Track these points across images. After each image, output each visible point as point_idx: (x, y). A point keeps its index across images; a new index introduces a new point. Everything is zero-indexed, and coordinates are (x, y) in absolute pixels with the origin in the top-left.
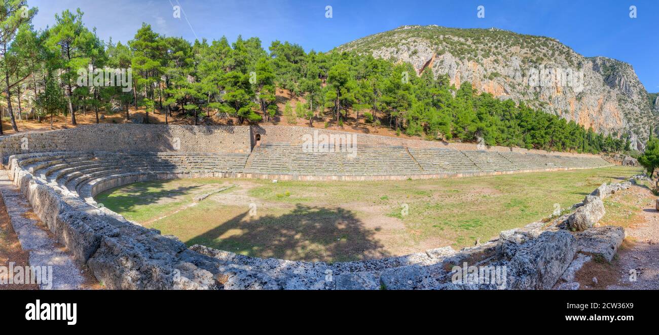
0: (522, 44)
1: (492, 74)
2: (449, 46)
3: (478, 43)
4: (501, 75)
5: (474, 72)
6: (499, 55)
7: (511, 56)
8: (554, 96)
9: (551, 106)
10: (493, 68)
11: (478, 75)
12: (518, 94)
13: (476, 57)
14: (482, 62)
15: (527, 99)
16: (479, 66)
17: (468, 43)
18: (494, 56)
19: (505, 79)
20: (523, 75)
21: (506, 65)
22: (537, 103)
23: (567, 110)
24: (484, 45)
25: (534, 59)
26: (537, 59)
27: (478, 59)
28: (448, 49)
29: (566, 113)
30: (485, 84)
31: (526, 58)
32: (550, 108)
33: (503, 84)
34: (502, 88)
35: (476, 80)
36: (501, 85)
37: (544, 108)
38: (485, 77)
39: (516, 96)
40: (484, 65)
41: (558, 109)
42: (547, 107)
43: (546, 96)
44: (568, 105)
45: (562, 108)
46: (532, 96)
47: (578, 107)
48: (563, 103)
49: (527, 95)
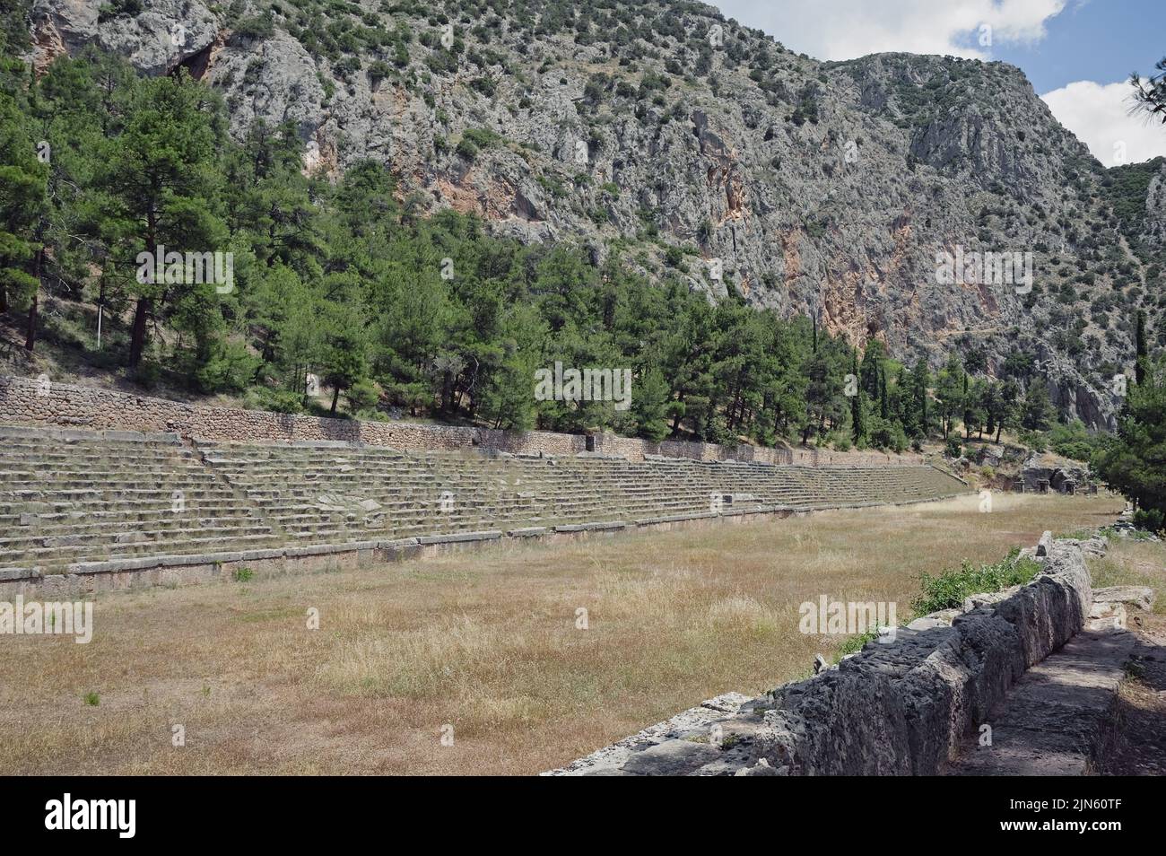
1: (467, 136)
4: (506, 143)
5: (396, 124)
7: (541, 71)
8: (717, 225)
10: (473, 113)
11: (411, 138)
12: (576, 218)
13: (402, 66)
14: (428, 87)
15: (610, 236)
16: (418, 105)
18: (475, 69)
19: (524, 156)
20: (595, 146)
21: (524, 104)
22: (652, 251)
23: (771, 274)
25: (634, 82)
26: (647, 85)
27: (412, 74)
28: (283, 19)
30: (440, 174)
31: (601, 78)
32: (706, 272)
33: (513, 175)
34: (510, 193)
35: (403, 158)
36: (508, 181)
37: (685, 270)
38: (439, 146)
39: (569, 226)
40: (438, 101)
41: (738, 274)
42: (692, 267)
43: (688, 223)
44: (773, 253)
45: (752, 270)
46: (633, 226)
47: (816, 261)
48: (757, 247)
49: (612, 220)
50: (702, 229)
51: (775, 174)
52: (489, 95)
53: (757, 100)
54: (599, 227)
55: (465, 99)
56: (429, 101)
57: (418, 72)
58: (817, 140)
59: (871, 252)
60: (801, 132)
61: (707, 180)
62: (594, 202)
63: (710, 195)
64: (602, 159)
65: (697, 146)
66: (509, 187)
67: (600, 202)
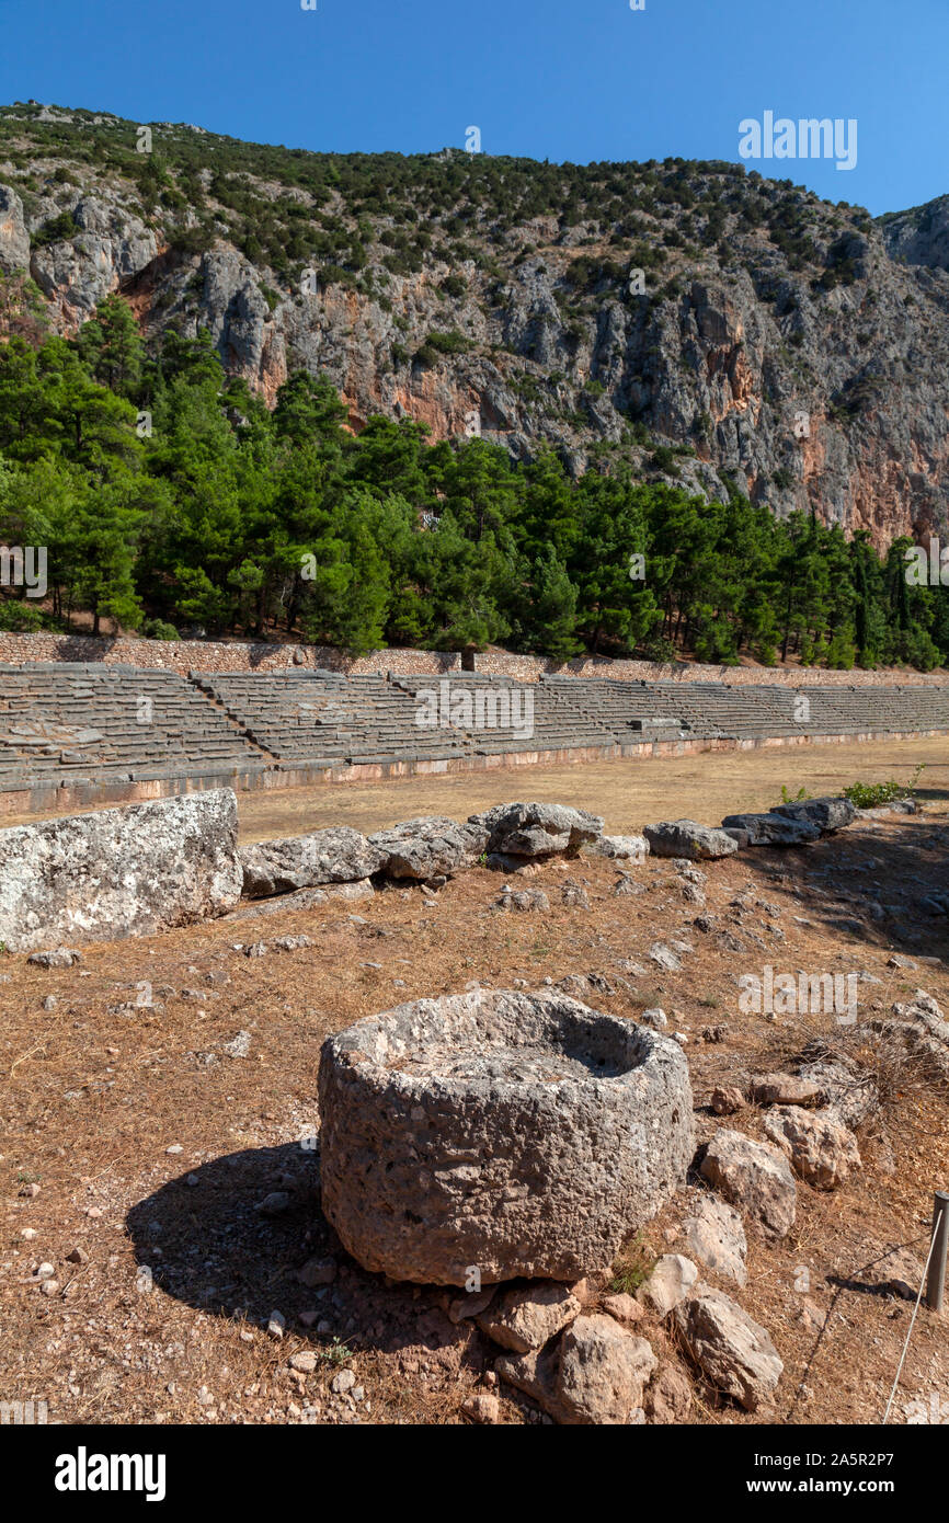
0: (568, 207)
1: (429, 342)
2: (232, 215)
3: (375, 212)
4: (472, 346)
5: (348, 334)
6: (463, 259)
7: (518, 261)
8: (717, 419)
9: (706, 464)
11: (367, 349)
12: (551, 424)
13: (357, 268)
14: (386, 291)
15: (589, 440)
16: (373, 311)
17: (327, 211)
18: (443, 266)
19: (492, 358)
20: (570, 340)
22: (637, 455)
23: (784, 471)
24: (398, 220)
25: (623, 260)
26: (638, 262)
27: (367, 277)
28: (227, 229)
29: (780, 487)
30: (399, 385)
31: (585, 262)
32: (701, 474)
33: (481, 382)
34: (475, 402)
35: (358, 371)
36: (474, 388)
37: (674, 473)
38: (397, 356)
39: (543, 433)
40: (400, 307)
41: (742, 474)
42: (684, 469)
43: (682, 419)
44: (788, 447)
45: (760, 467)
46: (617, 427)
47: (844, 452)
48: (767, 441)
49: (593, 422)
50: (698, 425)
51: (792, 352)
52: (457, 294)
53: (779, 266)
54: (576, 432)
55: (430, 302)
56: (386, 305)
57: (376, 274)
58: (852, 306)
59: (919, 437)
60: (831, 298)
61: (706, 367)
62: (572, 404)
63: (709, 385)
64: (584, 355)
65: (694, 328)
66: (475, 394)
67: (578, 405)
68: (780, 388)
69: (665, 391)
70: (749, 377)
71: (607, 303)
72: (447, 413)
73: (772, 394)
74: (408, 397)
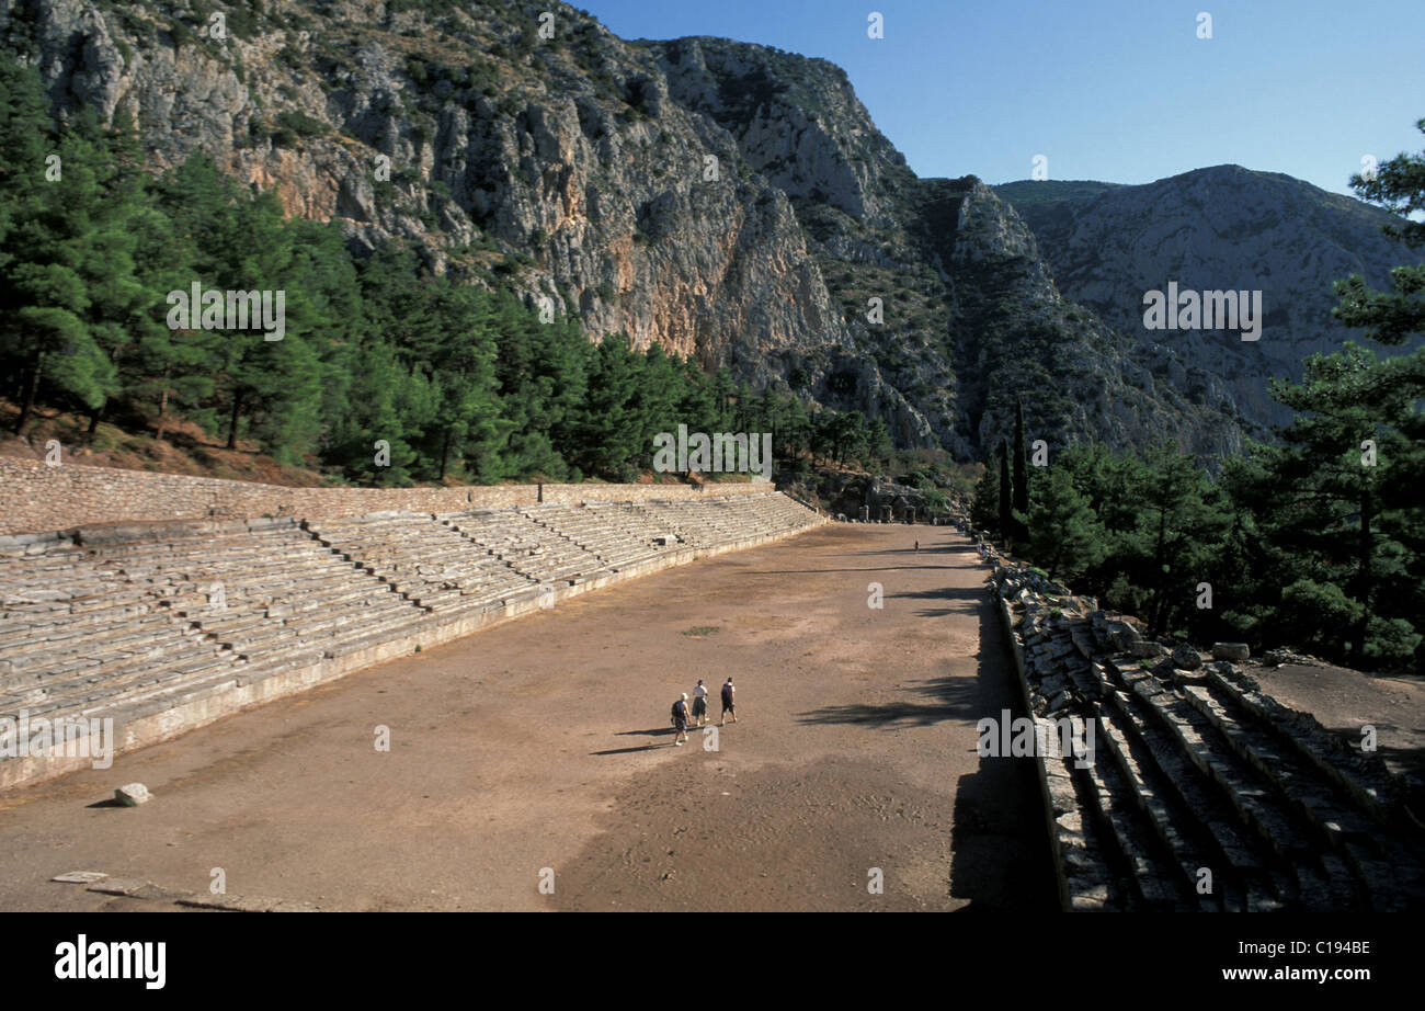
1: (283, 119)
6: (296, 29)
8: (551, 233)
9: (545, 275)
10: (283, 89)
11: (225, 120)
12: (409, 221)
14: (234, 56)
15: (444, 242)
18: (279, 34)
21: (339, 83)
22: (488, 261)
29: (603, 300)
30: (257, 162)
32: (544, 286)
33: (341, 171)
34: (333, 189)
35: (216, 143)
36: (332, 175)
37: (522, 282)
38: (255, 132)
39: (400, 229)
41: (573, 285)
42: (529, 279)
43: (522, 229)
44: (608, 265)
45: (587, 282)
46: (467, 232)
47: (647, 272)
48: (591, 257)
49: (446, 225)
50: (536, 236)
51: (607, 178)
52: (295, 66)
53: (589, 90)
54: (430, 232)
55: (272, 73)
56: (240, 75)
57: (223, 38)
58: (649, 142)
59: (700, 263)
60: (632, 131)
61: (542, 183)
62: (424, 203)
63: (545, 199)
64: (428, 153)
65: (531, 145)
66: (334, 182)
67: (430, 203)
68: (601, 210)
69: (507, 202)
70: (577, 197)
71: (449, 107)
72: (305, 197)
73: (592, 213)
74: (265, 176)
